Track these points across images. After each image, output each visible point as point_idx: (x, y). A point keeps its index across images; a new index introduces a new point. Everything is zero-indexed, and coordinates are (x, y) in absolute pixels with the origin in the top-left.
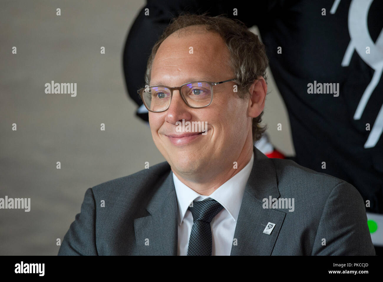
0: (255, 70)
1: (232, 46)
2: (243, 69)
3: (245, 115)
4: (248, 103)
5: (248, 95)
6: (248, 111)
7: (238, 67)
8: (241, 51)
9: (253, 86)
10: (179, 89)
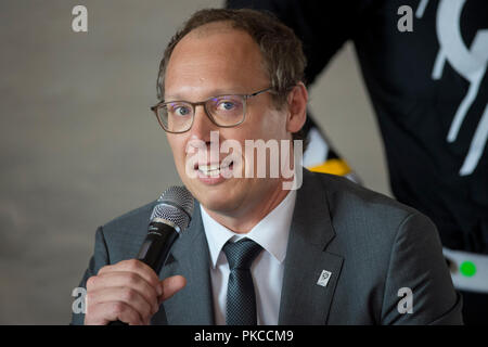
0: (293, 74)
1: (265, 46)
2: (279, 74)
3: (284, 130)
4: (286, 115)
5: (286, 106)
6: (287, 125)
7: (272, 71)
8: (276, 51)
9: (292, 95)
10: (203, 104)
